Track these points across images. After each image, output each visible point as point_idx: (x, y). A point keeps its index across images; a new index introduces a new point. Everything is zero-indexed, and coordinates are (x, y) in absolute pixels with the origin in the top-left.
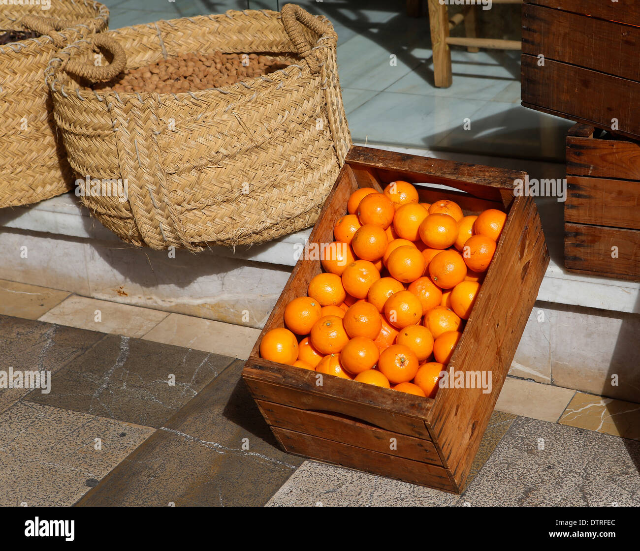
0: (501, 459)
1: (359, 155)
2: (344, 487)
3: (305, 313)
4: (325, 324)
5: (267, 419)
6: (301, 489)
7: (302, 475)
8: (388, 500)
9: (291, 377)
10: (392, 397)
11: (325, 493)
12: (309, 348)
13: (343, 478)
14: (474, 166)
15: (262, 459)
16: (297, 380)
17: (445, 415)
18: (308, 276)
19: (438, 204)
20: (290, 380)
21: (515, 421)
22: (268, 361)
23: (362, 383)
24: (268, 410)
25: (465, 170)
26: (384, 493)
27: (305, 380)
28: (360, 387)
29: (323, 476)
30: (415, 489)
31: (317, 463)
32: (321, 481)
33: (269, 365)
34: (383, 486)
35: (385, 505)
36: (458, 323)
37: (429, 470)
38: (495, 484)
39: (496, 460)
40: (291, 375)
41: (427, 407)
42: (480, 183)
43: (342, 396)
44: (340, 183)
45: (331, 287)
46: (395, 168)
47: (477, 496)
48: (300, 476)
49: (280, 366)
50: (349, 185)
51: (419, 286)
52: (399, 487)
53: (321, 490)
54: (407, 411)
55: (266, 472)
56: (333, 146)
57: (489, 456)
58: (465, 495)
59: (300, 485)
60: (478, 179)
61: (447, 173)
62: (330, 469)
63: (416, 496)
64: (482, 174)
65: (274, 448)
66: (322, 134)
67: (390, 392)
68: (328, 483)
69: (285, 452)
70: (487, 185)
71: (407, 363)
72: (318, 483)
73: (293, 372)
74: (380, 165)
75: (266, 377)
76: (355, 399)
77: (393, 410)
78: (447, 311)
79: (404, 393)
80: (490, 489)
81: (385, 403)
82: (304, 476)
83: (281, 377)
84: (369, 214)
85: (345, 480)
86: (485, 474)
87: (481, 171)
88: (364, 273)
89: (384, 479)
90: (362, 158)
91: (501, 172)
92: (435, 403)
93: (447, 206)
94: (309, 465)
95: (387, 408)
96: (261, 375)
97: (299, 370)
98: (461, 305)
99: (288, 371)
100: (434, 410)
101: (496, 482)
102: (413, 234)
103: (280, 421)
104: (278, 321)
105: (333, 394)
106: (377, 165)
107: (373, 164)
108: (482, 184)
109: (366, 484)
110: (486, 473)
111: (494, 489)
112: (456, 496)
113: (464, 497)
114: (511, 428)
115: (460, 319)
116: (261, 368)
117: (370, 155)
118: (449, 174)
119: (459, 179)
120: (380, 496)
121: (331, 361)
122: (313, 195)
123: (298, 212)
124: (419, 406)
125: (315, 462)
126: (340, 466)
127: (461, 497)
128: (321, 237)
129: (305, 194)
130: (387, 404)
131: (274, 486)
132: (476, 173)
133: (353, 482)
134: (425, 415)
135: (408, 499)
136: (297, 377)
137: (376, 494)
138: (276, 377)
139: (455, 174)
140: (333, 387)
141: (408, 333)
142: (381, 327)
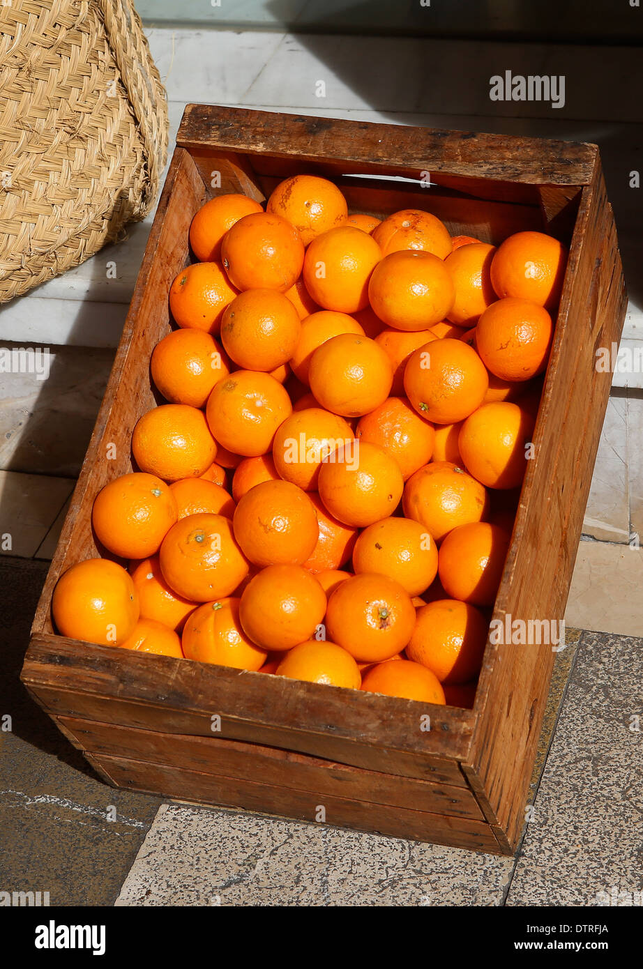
0: (574, 748)
1: (209, 128)
2: (260, 865)
3: (141, 514)
4: (192, 539)
5: (76, 743)
6: (167, 882)
7: (161, 844)
8: (363, 890)
9: (137, 679)
10: (379, 713)
11: (223, 888)
12: (158, 588)
13: (253, 841)
14: (474, 136)
15: (67, 811)
16: (153, 686)
17: (493, 730)
18: (130, 419)
19: (398, 224)
20: (135, 686)
21: (580, 646)
22: (77, 642)
23: (302, 682)
24: (81, 731)
25: (455, 146)
26: (350, 872)
27: (170, 684)
28: (301, 693)
29: (209, 842)
30: (415, 852)
31: (188, 807)
32: (207, 856)
33: (82, 653)
34: (344, 852)
35: (361, 901)
36: (482, 498)
37: (450, 825)
38: (578, 816)
39: (565, 752)
40: (136, 673)
41: (462, 731)
42: (495, 177)
43: (262, 718)
44: (172, 195)
45: (187, 439)
46: (294, 152)
47: (548, 853)
48: (159, 849)
49: (106, 653)
50: (189, 192)
51: (386, 425)
52: (377, 851)
53: (213, 881)
54: (419, 743)
55: (81, 844)
56: (120, 81)
57: (548, 743)
58: (523, 855)
59: (163, 871)
60: (488, 166)
61: (415, 159)
62: (220, 820)
63: (420, 872)
64: (495, 155)
65: (87, 778)
66: (96, 58)
67: (373, 700)
68: (224, 859)
69: (113, 786)
70: (512, 180)
71: (393, 619)
72: (203, 861)
73: (140, 665)
74: (260, 148)
75: (80, 682)
76: (292, 723)
77: (387, 743)
78: (456, 476)
79: (404, 701)
80: (572, 832)
81: (364, 727)
82: (168, 847)
83: (113, 679)
84: (252, 266)
85: (259, 846)
86: (550, 792)
87: (492, 148)
88: (259, 404)
89: (341, 833)
90: (215, 133)
91: (537, 147)
92: (478, 718)
93: (419, 226)
94: (171, 816)
95: (370, 740)
96: (67, 678)
97: (153, 660)
98: (488, 462)
99: (127, 663)
100: (477, 735)
101: (579, 812)
102: (352, 299)
103: (107, 746)
104: (80, 535)
105: (240, 715)
106: (253, 147)
107: (243, 147)
108: (499, 178)
109: (306, 851)
110: (554, 790)
111: (580, 832)
112: (505, 860)
113: (522, 860)
114: (575, 664)
115: (482, 490)
116: (64, 661)
117: (233, 125)
118: (421, 159)
119: (444, 170)
120: (343, 880)
121: (215, 623)
122: (90, 194)
123: (62, 238)
124: (443, 729)
125: (184, 806)
126: (239, 810)
127: (516, 861)
128: (147, 323)
129: (74, 195)
130: (369, 731)
131: (107, 882)
132: (482, 154)
133: (277, 849)
134: (461, 750)
135: (404, 882)
136: (150, 677)
137: (333, 877)
138: (103, 680)
139: (434, 159)
140: (237, 696)
141: (381, 544)
142: (317, 531)
